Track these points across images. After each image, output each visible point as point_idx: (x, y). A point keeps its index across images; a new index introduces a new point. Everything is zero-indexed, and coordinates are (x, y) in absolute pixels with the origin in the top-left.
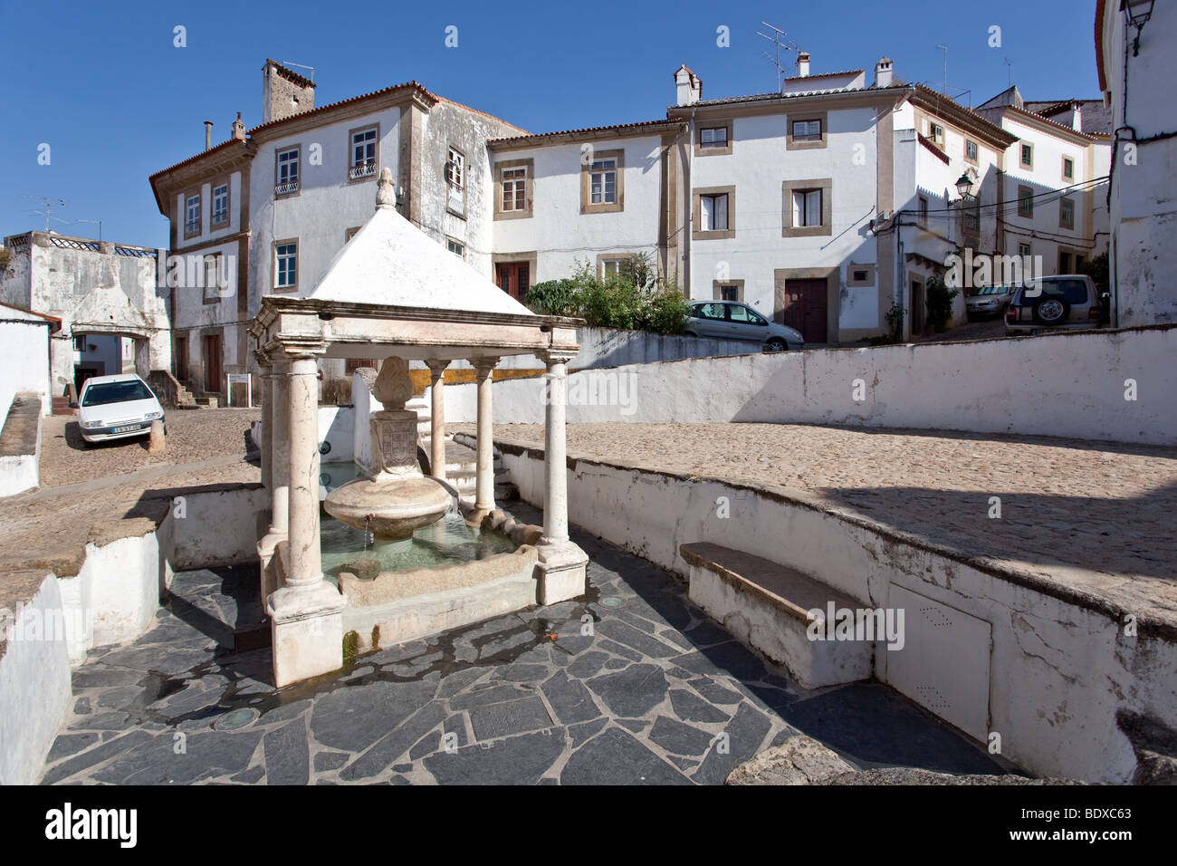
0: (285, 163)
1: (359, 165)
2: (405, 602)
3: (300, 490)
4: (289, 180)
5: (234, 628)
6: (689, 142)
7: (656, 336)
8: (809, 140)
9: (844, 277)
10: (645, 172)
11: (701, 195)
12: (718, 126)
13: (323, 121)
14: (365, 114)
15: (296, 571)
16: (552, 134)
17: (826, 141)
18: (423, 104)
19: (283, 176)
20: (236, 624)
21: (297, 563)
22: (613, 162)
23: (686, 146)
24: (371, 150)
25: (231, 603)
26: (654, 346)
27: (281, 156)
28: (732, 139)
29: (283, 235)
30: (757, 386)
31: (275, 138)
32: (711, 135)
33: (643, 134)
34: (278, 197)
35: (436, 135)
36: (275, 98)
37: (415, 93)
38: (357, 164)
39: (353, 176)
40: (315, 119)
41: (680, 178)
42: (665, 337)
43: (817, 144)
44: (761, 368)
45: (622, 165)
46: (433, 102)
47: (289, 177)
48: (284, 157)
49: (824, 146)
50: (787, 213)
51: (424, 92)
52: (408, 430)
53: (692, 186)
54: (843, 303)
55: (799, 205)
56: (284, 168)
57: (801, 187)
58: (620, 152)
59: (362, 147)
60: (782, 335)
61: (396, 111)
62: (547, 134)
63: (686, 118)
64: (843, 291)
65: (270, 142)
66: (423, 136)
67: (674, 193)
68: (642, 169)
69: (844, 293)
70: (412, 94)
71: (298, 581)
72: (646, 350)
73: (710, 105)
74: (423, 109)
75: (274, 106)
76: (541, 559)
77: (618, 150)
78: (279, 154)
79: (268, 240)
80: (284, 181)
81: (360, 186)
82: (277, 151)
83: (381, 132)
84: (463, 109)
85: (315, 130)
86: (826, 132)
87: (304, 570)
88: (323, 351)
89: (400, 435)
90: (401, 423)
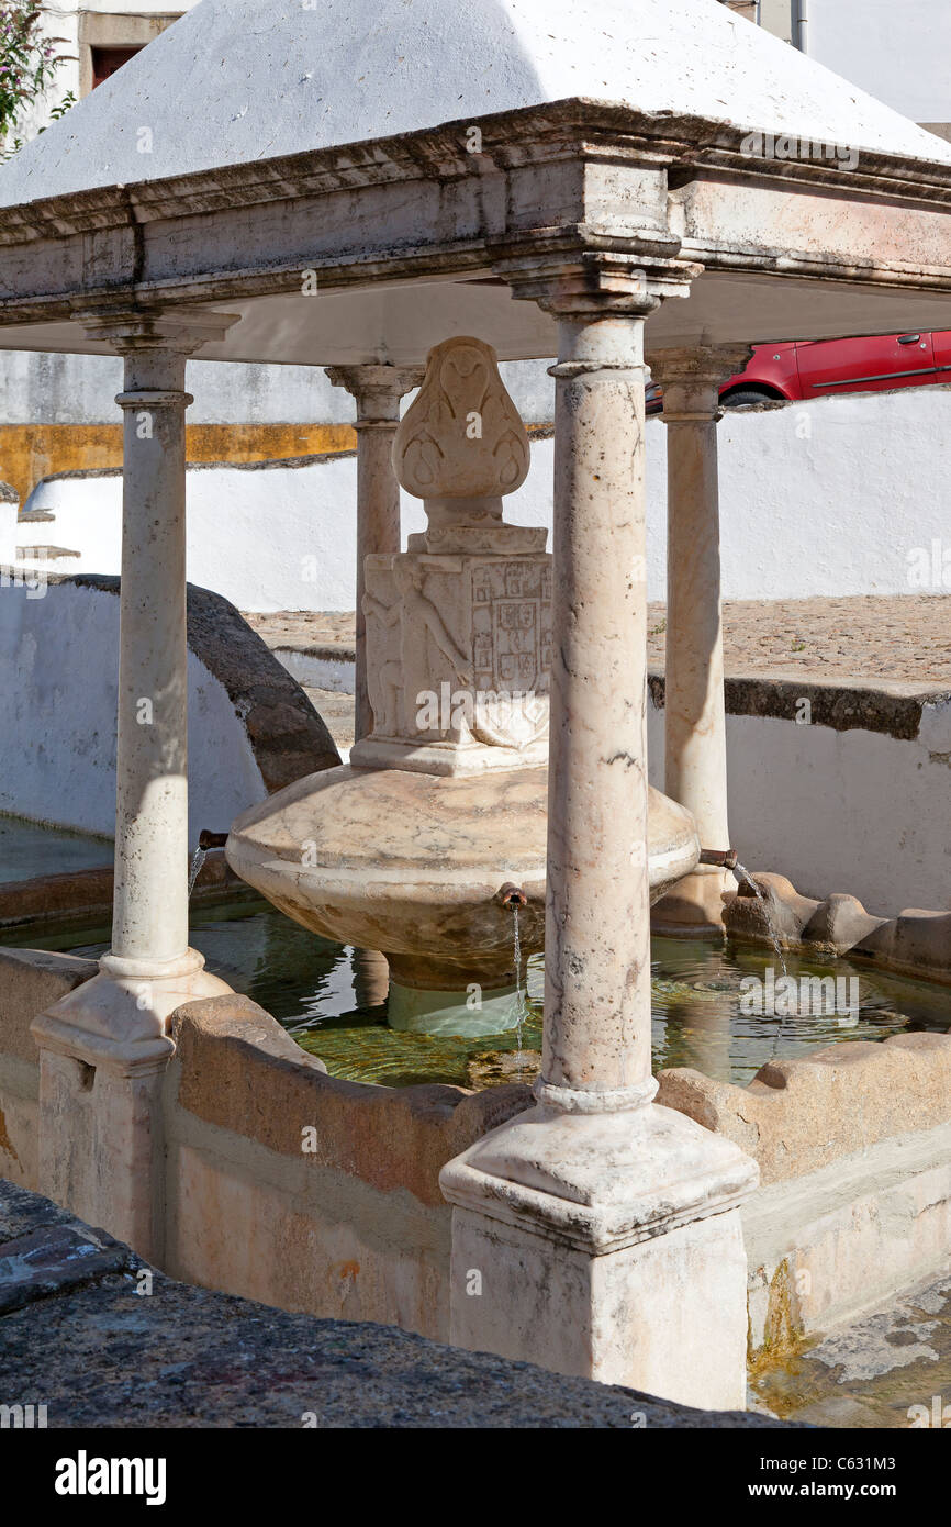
2: (852, 1167)
15: (601, 1058)
52: (537, 592)
71: (611, 1097)
87: (630, 1055)
88: (683, 291)
89: (517, 609)
90: (519, 564)
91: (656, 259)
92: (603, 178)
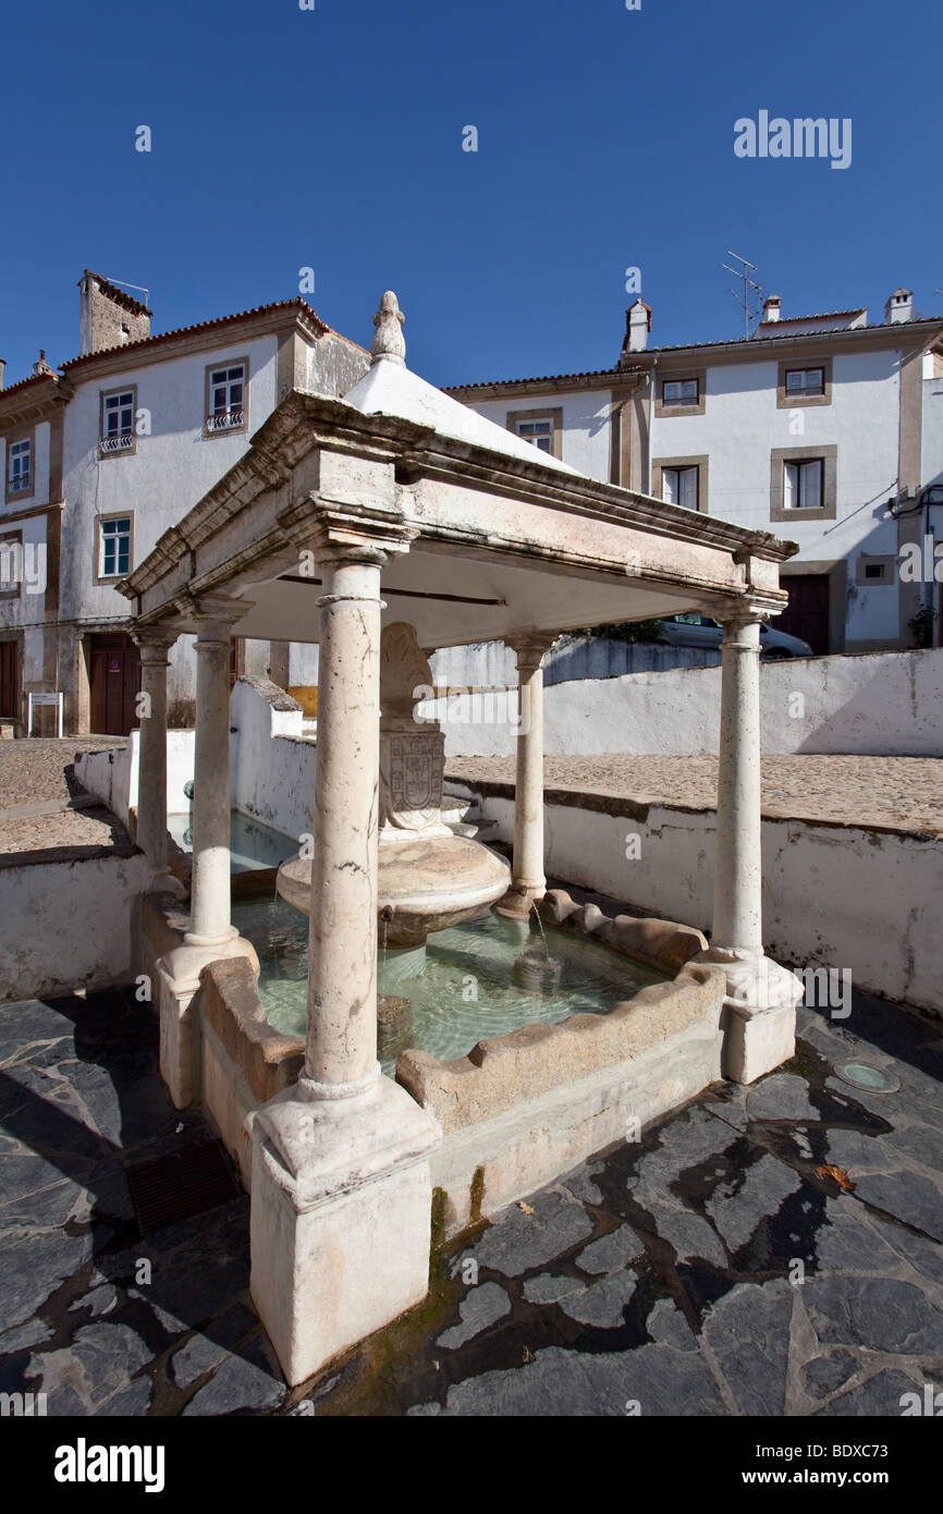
0: (113, 410)
1: (220, 413)
2: (529, 1107)
3: (349, 870)
4: (120, 433)
5: (118, 1142)
6: (648, 397)
7: (624, 645)
8: (807, 394)
9: (852, 573)
10: (591, 435)
11: (663, 468)
12: (686, 377)
13: (171, 353)
14: (228, 344)
15: (331, 1064)
16: (469, 386)
17: (830, 396)
18: (309, 332)
19: (110, 428)
20: (122, 1135)
21: (334, 1043)
22: (548, 424)
23: (644, 402)
24: (237, 394)
25: (102, 1084)
26: (621, 658)
27: (108, 400)
28: (704, 393)
29: (112, 506)
30: (834, 702)
31: (98, 376)
32: (677, 389)
33: (589, 387)
34: (103, 456)
35: (324, 377)
36: (97, 324)
37: (300, 315)
38: (217, 412)
39: (211, 428)
40: (158, 349)
41: (636, 445)
42: (634, 645)
43: (818, 400)
44: (839, 676)
45: (559, 426)
46: (322, 331)
47: (120, 429)
48: (113, 403)
49: (828, 403)
50: (776, 489)
51: (310, 315)
52: (430, 751)
53: (652, 456)
54: (850, 607)
55: (791, 480)
56: (113, 418)
57: (797, 456)
58: (557, 412)
59: (224, 389)
60: (782, 645)
61: (272, 340)
62: (462, 387)
63: (646, 366)
64: (850, 591)
65: (91, 382)
66: (308, 376)
67: (628, 465)
68: (588, 431)
69: (852, 594)
70: (296, 316)
71: (337, 1089)
72: (610, 663)
73: (677, 349)
74: (308, 340)
75: (96, 334)
76: (731, 991)
77: (554, 409)
78: (105, 398)
79: (89, 513)
80: (112, 435)
81: (222, 441)
82: (102, 394)
83: (251, 368)
84: (355, 349)
85: (157, 365)
86: (830, 381)
87: (352, 1061)
88: (405, 548)
89: (418, 760)
90: (420, 737)
91: (381, 525)
92: (337, 463)
